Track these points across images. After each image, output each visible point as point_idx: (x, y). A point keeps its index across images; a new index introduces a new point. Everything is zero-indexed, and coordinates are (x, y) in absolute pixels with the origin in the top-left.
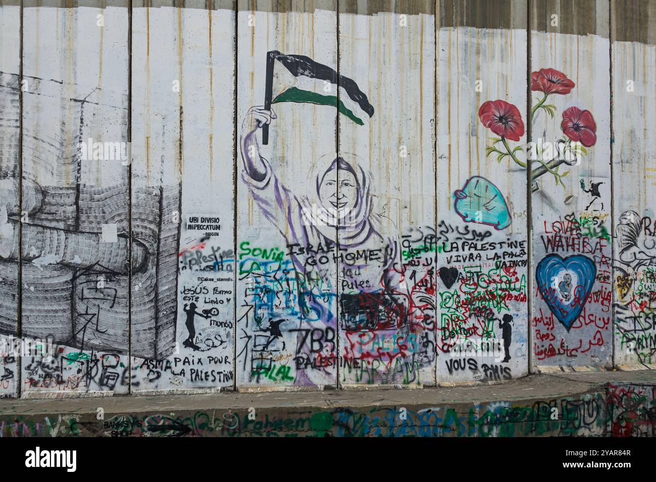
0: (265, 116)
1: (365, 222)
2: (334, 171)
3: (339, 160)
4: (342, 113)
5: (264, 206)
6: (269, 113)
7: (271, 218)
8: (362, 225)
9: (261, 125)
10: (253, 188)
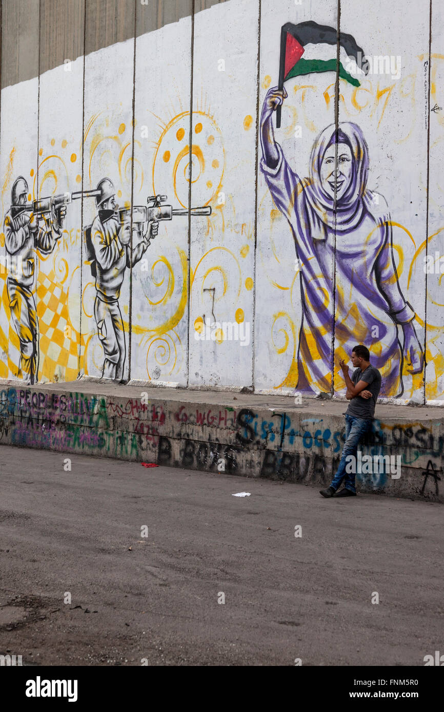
0: (279, 96)
1: (359, 201)
2: (333, 146)
3: (338, 133)
4: (342, 77)
5: (276, 195)
6: (281, 93)
7: (281, 207)
8: (356, 205)
9: (276, 107)
10: (268, 177)
